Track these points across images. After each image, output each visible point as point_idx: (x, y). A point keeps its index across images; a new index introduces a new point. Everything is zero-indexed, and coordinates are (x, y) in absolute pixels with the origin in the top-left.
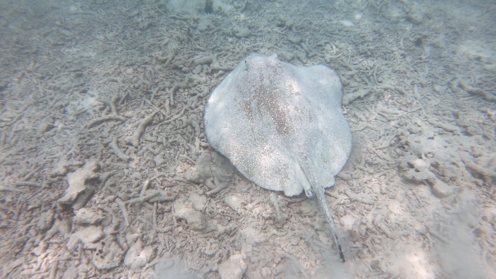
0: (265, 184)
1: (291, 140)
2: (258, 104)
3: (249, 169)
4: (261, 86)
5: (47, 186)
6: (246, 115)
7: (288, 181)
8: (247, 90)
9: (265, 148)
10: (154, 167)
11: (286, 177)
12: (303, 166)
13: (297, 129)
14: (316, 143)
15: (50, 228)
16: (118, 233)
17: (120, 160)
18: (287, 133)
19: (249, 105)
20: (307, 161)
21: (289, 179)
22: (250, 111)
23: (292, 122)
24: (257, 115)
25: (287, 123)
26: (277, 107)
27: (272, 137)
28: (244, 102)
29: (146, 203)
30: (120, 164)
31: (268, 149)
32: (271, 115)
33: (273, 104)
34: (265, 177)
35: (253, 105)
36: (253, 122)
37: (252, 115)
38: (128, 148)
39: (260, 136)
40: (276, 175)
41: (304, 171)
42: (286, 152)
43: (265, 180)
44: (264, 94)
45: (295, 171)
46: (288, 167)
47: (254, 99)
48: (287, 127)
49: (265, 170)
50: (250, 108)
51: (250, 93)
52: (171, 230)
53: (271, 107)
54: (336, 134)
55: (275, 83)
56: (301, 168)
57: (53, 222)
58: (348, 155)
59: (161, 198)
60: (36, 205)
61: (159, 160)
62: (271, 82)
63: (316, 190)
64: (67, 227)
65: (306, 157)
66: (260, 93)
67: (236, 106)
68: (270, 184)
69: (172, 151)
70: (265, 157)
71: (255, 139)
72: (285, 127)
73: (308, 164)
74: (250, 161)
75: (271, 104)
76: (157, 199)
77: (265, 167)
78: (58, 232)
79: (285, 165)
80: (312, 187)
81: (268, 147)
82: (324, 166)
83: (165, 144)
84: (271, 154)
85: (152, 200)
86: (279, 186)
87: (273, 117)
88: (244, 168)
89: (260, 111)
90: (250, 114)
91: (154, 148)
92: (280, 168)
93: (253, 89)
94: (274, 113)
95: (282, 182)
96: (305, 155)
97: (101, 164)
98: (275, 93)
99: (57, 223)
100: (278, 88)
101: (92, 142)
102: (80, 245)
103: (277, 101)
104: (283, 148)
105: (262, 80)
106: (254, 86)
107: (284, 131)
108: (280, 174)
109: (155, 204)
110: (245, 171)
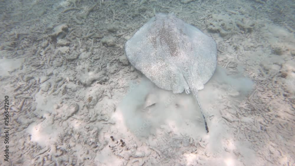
0: (161, 85)
1: (178, 59)
2: (160, 39)
3: (153, 75)
4: (163, 29)
5: (45, 32)
6: (152, 45)
7: (175, 84)
8: (154, 31)
9: (163, 64)
10: (93, 27)
11: (175, 82)
12: (185, 75)
13: (183, 53)
14: (194, 63)
15: (47, 47)
16: (76, 49)
17: (78, 24)
18: (177, 56)
19: (155, 40)
20: (188, 72)
21: (176, 83)
22: (155, 42)
23: (180, 49)
24: (159, 45)
25: (177, 50)
26: (172, 41)
27: (168, 58)
28: (152, 38)
29: (89, 38)
30: (78, 26)
31: (165, 65)
32: (168, 45)
33: (169, 39)
34: (162, 81)
35: (158, 40)
36: (156, 49)
37: (156, 45)
38: (81, 20)
39: (160, 57)
40: (168, 81)
41: (185, 79)
42: (175, 67)
43: (162, 83)
44: (164, 33)
45: (180, 78)
46: (176, 76)
47: (158, 36)
48: (177, 52)
49: (162, 77)
50: (155, 41)
51: (156, 33)
52: (100, 47)
53: (168, 40)
54: (207, 59)
55: (171, 27)
56: (184, 76)
57: (48, 45)
58: (213, 73)
59: (96, 36)
60: (40, 39)
61: (96, 24)
62: (169, 26)
63: (192, 90)
64: (54, 47)
65: (187, 70)
66: (162, 33)
67: (147, 40)
68: (164, 86)
69: (102, 21)
70: (162, 69)
71: (157, 59)
72: (176, 52)
73: (188, 74)
74: (153, 71)
75: (168, 39)
76: (94, 36)
77: (162, 75)
78: (50, 49)
79: (174, 75)
80: (190, 88)
81: (164, 63)
82: (198, 77)
83: (99, 18)
84: (166, 68)
85: (91, 37)
86: (170, 87)
87: (169, 46)
88: (150, 75)
89: (161, 43)
90: (155, 45)
91: (94, 20)
92: (171, 76)
93: (158, 31)
94: (169, 44)
95: (171, 85)
96: (186, 69)
97: (69, 25)
98: (171, 32)
99: (50, 45)
100: (173, 30)
101: (65, 18)
102: (60, 52)
103: (172, 37)
104: (174, 64)
105: (164, 26)
106: (158, 29)
107: (175, 54)
108: (170, 80)
109: (93, 39)
110: (150, 77)
